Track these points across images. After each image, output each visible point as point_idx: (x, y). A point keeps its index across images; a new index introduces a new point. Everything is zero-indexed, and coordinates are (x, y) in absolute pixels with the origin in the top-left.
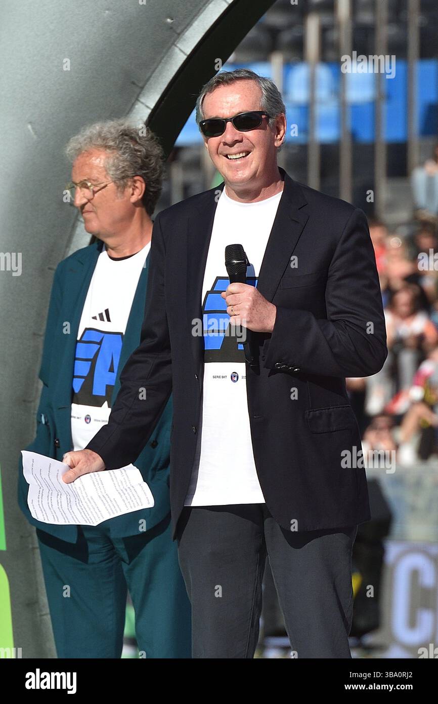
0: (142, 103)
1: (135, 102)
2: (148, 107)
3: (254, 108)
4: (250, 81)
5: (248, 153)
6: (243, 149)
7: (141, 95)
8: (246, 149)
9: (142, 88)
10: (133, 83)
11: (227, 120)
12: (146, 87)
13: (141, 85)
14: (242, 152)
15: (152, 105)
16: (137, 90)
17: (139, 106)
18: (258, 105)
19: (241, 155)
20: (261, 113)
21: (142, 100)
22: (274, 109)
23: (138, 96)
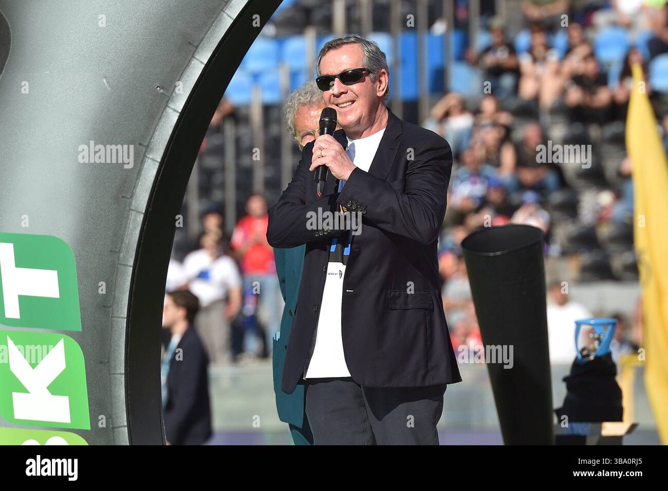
0: (197, 59)
1: (191, 58)
2: (202, 63)
3: (357, 66)
4: (356, 44)
5: (353, 102)
6: (348, 99)
7: (196, 53)
8: (351, 99)
9: (197, 47)
10: (190, 43)
11: (335, 77)
12: (200, 47)
13: (196, 44)
14: (349, 102)
15: (205, 61)
16: (193, 49)
17: (194, 62)
18: (360, 64)
19: (348, 104)
20: (364, 69)
21: (197, 57)
22: (374, 66)
23: (194, 53)
